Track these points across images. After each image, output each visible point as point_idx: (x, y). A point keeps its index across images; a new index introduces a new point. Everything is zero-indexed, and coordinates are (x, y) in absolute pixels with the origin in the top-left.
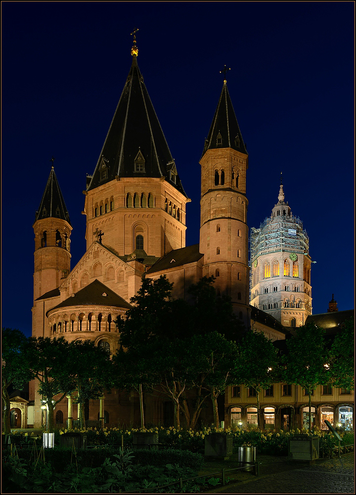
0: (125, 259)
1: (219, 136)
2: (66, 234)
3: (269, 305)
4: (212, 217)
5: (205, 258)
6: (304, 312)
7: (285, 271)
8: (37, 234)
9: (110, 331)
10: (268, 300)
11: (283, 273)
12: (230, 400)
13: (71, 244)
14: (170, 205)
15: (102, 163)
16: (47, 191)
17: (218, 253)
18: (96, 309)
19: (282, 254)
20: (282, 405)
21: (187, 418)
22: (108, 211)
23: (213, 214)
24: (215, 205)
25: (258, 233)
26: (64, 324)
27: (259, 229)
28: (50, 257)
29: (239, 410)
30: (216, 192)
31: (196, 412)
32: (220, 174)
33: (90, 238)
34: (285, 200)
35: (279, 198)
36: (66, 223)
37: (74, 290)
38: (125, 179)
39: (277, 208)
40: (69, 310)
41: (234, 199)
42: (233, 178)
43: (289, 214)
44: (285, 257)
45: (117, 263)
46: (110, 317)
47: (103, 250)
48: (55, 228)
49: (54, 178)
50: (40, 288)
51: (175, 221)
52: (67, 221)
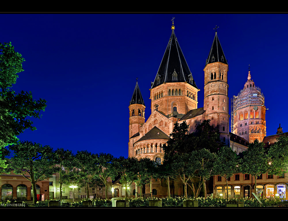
0: (168, 117)
1: (213, 57)
2: (143, 110)
3: (243, 133)
4: (210, 94)
5: (207, 112)
6: (262, 135)
7: (251, 116)
8: (130, 110)
9: (161, 152)
10: (242, 130)
11: (250, 117)
12: (216, 182)
13: (145, 114)
14: (190, 93)
15: (158, 77)
16: (134, 93)
17: (213, 109)
18: (154, 141)
19: (249, 108)
20: (244, 185)
21: (194, 192)
22: (161, 97)
23: (210, 93)
24: (211, 89)
25: (237, 98)
26: (141, 150)
27: (238, 96)
28: (136, 120)
29: (221, 188)
30: (212, 83)
31: (199, 189)
32: (214, 74)
33: (153, 108)
34: (251, 79)
35: (248, 78)
36: (143, 106)
37: (146, 132)
38: (168, 83)
39: (247, 83)
40: (143, 142)
41: (221, 85)
42: (220, 75)
43: (253, 86)
44: (251, 109)
45: (164, 119)
46: (161, 145)
47: (158, 113)
48: (138, 108)
49: (137, 86)
50: (132, 133)
51: (192, 100)
52: (143, 104)
